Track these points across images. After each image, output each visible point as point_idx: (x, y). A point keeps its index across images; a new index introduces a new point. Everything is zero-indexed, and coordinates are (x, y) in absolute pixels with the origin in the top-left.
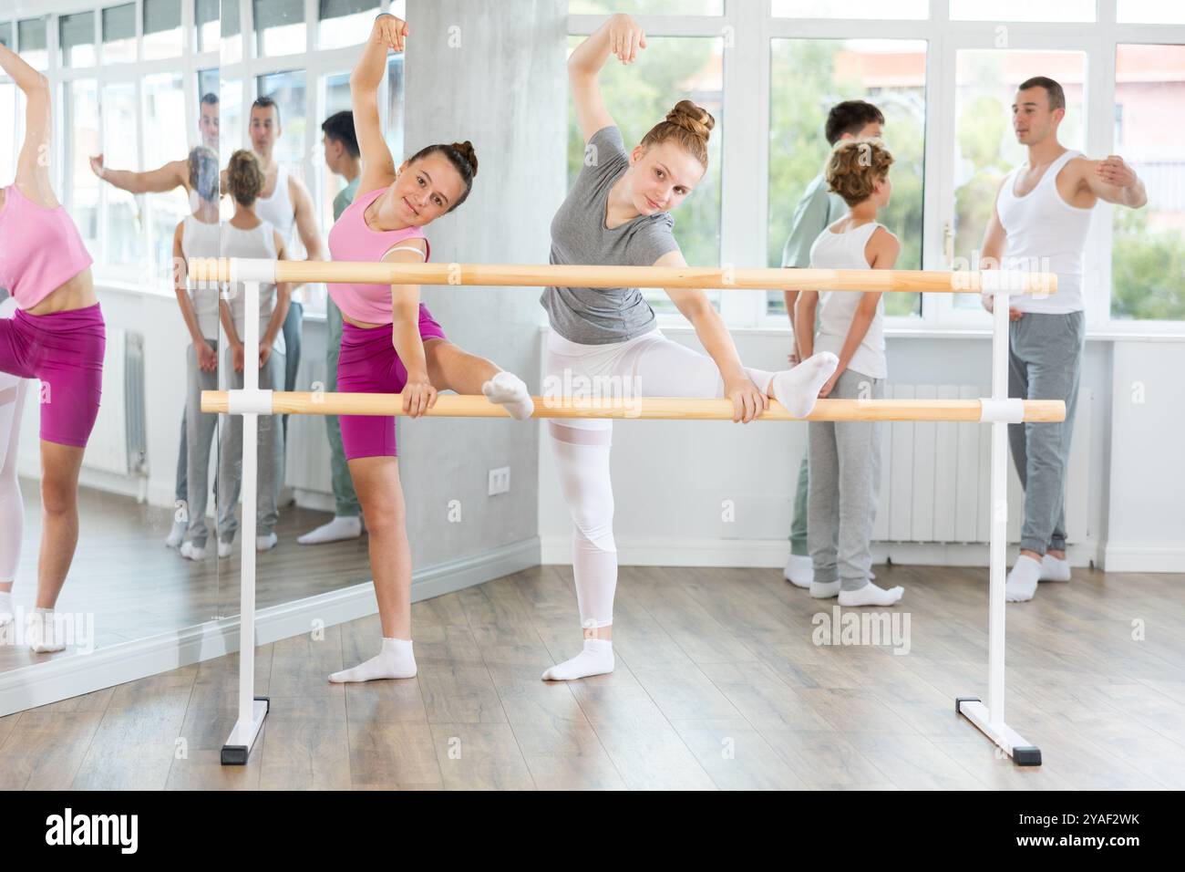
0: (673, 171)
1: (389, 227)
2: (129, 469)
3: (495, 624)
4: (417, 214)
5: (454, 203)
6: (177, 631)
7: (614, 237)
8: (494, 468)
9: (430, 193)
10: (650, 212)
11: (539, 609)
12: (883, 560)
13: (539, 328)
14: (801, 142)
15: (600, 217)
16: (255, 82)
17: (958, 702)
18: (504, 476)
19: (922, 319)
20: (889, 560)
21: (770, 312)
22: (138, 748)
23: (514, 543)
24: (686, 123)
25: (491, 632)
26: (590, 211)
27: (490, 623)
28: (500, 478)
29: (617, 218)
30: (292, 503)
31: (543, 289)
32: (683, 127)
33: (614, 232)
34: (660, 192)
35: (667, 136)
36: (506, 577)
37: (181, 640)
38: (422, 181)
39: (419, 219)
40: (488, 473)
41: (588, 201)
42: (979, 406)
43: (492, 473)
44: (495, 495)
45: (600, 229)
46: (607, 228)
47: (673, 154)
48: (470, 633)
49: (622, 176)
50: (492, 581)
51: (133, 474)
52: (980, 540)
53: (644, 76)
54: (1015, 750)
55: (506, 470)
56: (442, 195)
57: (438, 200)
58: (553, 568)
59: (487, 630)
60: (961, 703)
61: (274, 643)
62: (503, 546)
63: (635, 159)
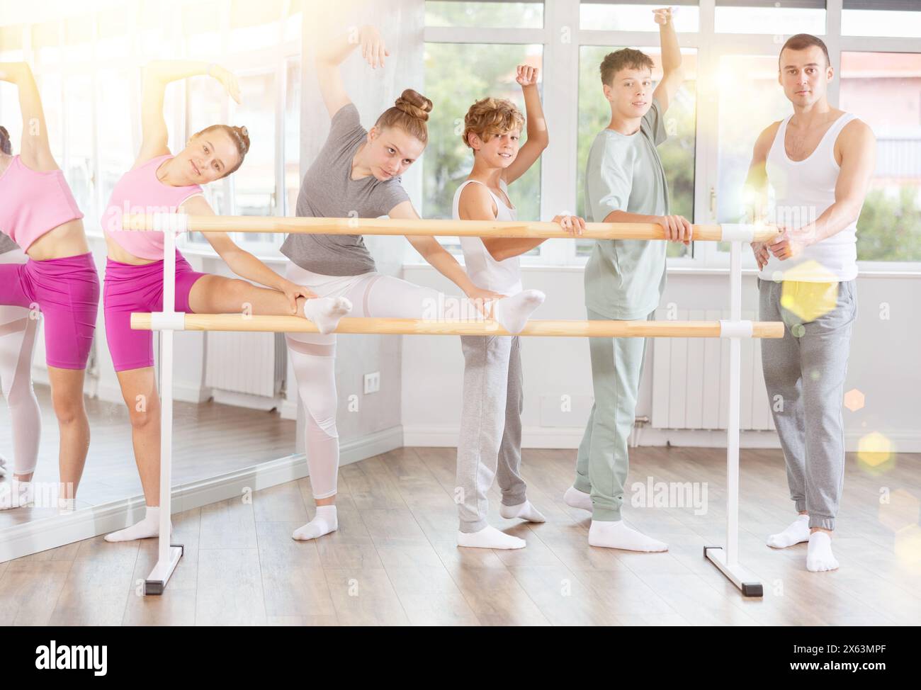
0: (401, 149)
1: (178, 184)
4: (200, 174)
5: (229, 169)
7: (357, 187)
8: (369, 373)
9: (211, 159)
10: (384, 179)
11: (403, 480)
12: (663, 443)
13: (403, 266)
15: (346, 171)
17: (705, 549)
18: (376, 379)
19: (693, 260)
20: (668, 443)
21: (578, 254)
23: (383, 430)
24: (410, 110)
25: (367, 498)
26: (339, 167)
27: (366, 492)
28: (373, 381)
29: (360, 173)
30: (211, 399)
33: (358, 184)
34: (391, 164)
35: (395, 121)
36: (377, 456)
38: (207, 150)
39: (200, 178)
40: (364, 377)
42: (718, 326)
43: (367, 377)
44: (369, 394)
45: (347, 180)
46: (351, 180)
47: (399, 136)
48: (351, 500)
50: (365, 460)
52: (721, 427)
54: (743, 585)
55: (377, 375)
56: (221, 163)
57: (217, 166)
58: (413, 449)
59: (365, 497)
60: (707, 549)
61: (201, 507)
62: (375, 433)
63: (372, 138)
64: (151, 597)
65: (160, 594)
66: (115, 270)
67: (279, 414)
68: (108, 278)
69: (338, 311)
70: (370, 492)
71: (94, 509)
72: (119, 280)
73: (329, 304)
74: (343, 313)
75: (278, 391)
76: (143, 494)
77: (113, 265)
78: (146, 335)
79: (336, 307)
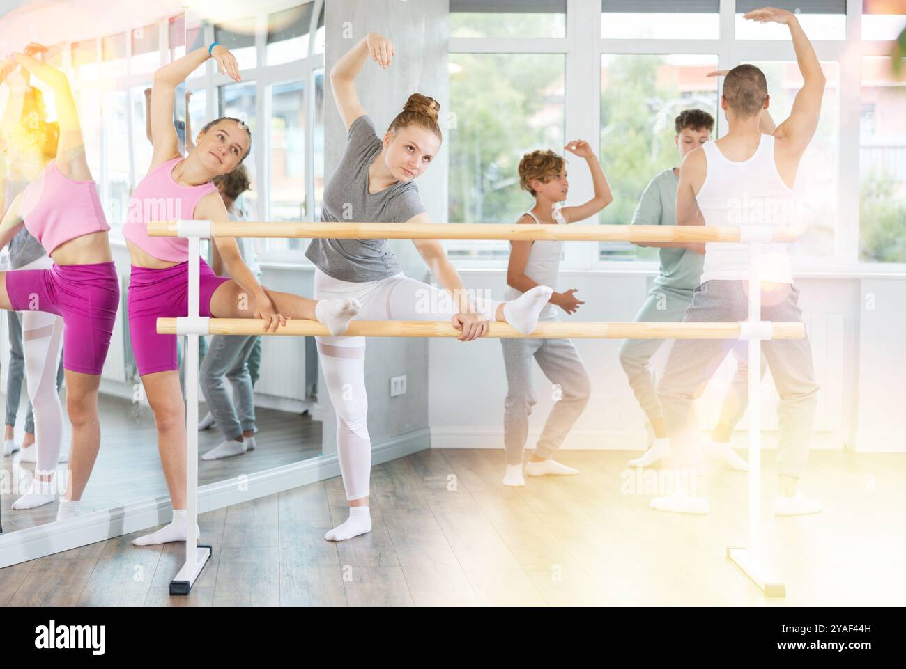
0: (420, 145)
2: (126, 378)
3: (394, 492)
4: (222, 163)
6: (154, 498)
7: (376, 201)
8: (394, 377)
9: (229, 145)
10: (405, 179)
11: (427, 481)
14: (632, 133)
15: (364, 186)
16: (216, 90)
17: (728, 549)
18: (402, 382)
21: (601, 259)
22: (123, 585)
23: (410, 432)
24: (420, 110)
25: (391, 499)
26: (357, 181)
27: (390, 492)
28: (399, 384)
29: (377, 186)
31: (311, 240)
32: (419, 113)
33: (376, 197)
34: (413, 162)
35: (409, 121)
36: (403, 457)
37: (158, 505)
38: (222, 138)
40: (389, 380)
41: (355, 174)
42: (738, 327)
43: (394, 380)
44: (395, 397)
45: (364, 195)
46: (369, 193)
47: (417, 133)
48: (375, 500)
49: (379, 153)
50: (392, 461)
51: (129, 382)
53: (514, 85)
54: (766, 586)
55: (404, 378)
56: (238, 145)
57: (235, 150)
58: (440, 450)
59: (388, 497)
60: (730, 550)
61: (228, 507)
62: (401, 434)
63: (388, 143)
64: (176, 597)
65: (186, 594)
66: (138, 276)
67: (311, 417)
68: (133, 285)
69: (348, 312)
70: (394, 493)
71: (111, 511)
72: (142, 285)
73: (339, 305)
74: (353, 313)
75: (309, 394)
76: (169, 494)
77: (137, 272)
78: (171, 339)
79: (346, 308)
